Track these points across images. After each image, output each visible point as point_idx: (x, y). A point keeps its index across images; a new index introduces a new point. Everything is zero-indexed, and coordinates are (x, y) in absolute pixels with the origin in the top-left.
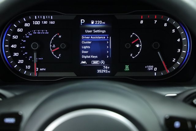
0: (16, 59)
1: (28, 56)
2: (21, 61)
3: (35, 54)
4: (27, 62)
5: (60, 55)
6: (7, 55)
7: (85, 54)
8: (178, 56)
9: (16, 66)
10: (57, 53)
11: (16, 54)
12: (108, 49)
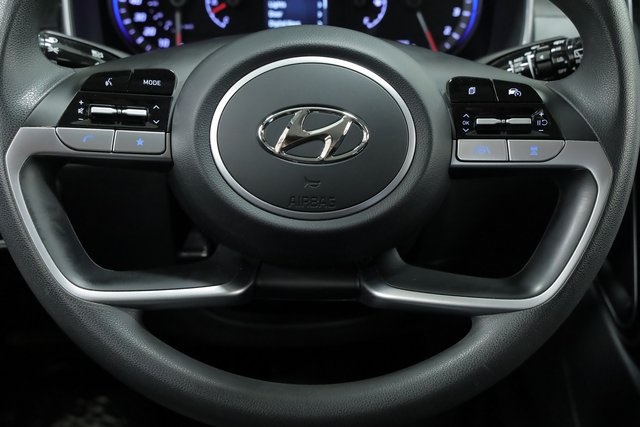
0: (140, 27)
1: (163, 20)
2: (150, 31)
3: (178, 16)
4: (161, 34)
5: (226, 20)
6: (123, 17)
7: (276, 19)
8: (454, 23)
9: (140, 40)
10: (220, 16)
11: (140, 17)
12: (322, 9)
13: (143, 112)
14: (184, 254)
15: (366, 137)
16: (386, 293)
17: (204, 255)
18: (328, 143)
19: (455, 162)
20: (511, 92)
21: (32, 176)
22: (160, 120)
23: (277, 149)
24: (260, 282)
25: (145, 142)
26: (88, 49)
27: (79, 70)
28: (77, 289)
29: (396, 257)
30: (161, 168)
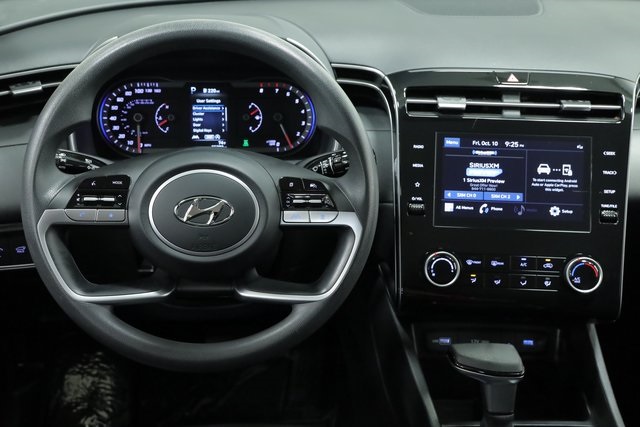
0: (116, 134)
1: (130, 129)
2: (122, 136)
3: (138, 127)
4: (129, 137)
5: (167, 129)
6: (106, 128)
7: (197, 128)
8: (302, 129)
9: (116, 141)
10: (164, 127)
11: (116, 128)
12: (224, 122)
13: (113, 199)
14: (141, 271)
15: (232, 212)
16: (247, 294)
17: (152, 271)
18: (212, 216)
19: (282, 223)
20: (312, 185)
21: (52, 236)
22: (122, 202)
23: (185, 219)
24: (179, 289)
25: (114, 215)
26: (83, 158)
27: (77, 175)
28: (78, 296)
29: (255, 272)
30: (122, 229)
